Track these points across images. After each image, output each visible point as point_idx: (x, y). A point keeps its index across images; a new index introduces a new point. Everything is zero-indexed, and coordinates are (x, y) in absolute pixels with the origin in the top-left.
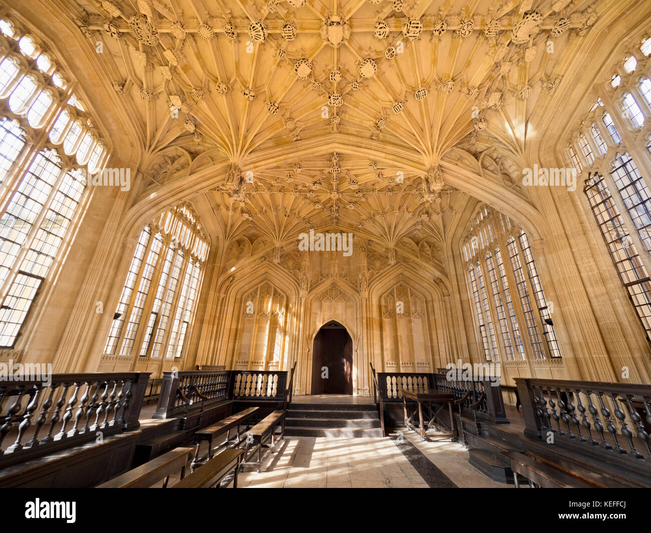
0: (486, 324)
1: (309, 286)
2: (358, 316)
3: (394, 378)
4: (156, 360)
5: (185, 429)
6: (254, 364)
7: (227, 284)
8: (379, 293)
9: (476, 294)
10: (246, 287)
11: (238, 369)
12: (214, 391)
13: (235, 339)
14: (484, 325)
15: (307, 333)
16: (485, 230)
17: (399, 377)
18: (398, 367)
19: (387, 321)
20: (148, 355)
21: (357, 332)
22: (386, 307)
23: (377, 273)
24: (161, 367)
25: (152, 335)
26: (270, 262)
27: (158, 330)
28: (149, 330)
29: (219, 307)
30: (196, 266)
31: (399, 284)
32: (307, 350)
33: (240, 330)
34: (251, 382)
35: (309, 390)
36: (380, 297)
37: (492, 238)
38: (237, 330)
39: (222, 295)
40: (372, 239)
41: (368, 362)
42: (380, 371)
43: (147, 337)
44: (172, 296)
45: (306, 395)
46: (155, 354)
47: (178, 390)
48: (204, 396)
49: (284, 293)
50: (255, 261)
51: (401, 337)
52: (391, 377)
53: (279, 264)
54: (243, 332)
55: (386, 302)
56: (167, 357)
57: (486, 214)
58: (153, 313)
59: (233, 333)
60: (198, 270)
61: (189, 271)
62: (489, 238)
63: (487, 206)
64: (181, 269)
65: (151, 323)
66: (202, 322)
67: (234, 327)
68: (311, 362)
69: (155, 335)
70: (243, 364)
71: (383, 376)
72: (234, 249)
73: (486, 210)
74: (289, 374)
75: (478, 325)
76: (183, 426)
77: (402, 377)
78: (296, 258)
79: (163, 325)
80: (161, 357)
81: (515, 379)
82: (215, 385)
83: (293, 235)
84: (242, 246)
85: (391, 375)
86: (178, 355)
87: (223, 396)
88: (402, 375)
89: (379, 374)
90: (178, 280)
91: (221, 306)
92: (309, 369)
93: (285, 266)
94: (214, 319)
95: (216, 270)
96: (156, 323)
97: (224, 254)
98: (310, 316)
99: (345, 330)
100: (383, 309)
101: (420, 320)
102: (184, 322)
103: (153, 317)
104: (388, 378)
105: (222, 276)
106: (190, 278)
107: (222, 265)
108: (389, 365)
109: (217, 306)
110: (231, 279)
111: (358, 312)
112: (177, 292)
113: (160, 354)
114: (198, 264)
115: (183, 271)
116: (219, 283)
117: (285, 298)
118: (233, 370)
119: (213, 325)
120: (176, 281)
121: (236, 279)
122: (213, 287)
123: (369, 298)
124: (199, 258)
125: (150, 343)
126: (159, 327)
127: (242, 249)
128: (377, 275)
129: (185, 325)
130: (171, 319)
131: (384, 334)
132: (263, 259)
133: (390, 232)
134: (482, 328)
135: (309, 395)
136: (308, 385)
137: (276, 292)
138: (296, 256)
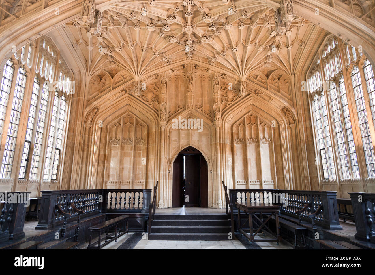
0: (326, 148)
1: (167, 116)
2: (213, 143)
3: (243, 193)
4: (34, 182)
5: (66, 237)
6: (122, 184)
7: (92, 115)
8: (232, 121)
9: (319, 122)
10: (110, 118)
11: (109, 187)
12: (88, 206)
13: (104, 163)
14: (324, 149)
15: (168, 157)
16: (331, 62)
17: (248, 193)
18: (247, 185)
19: (238, 147)
20: (26, 178)
21: (212, 156)
22: (238, 134)
23: (229, 104)
24: (39, 187)
25: (28, 161)
26: (132, 95)
27: (33, 156)
28: (25, 157)
29: (87, 136)
30: (62, 99)
31: (249, 114)
32: (168, 172)
33: (108, 155)
34: (121, 199)
35: (171, 204)
36: (232, 126)
37: (337, 69)
38: (105, 155)
39: (88, 125)
40: (225, 72)
41: (221, 181)
42: (231, 188)
43: (24, 163)
44: (43, 126)
45: (168, 208)
46: (34, 177)
47: (56, 206)
48: (80, 210)
49: (145, 123)
50: (116, 94)
51: (250, 159)
52: (241, 193)
53: (139, 97)
54: (110, 157)
55: (238, 130)
56: (44, 178)
57: (334, 47)
58: (26, 141)
59: (102, 158)
60: (64, 103)
61: (56, 103)
62: (335, 70)
63: (335, 38)
64: (48, 102)
65: (26, 151)
66: (73, 149)
67: (102, 153)
68: (171, 182)
69: (31, 160)
70: (112, 184)
71: (234, 192)
72: (96, 83)
73: (334, 42)
74: (153, 191)
75: (319, 149)
76: (63, 235)
77: (250, 193)
78: (154, 91)
79: (37, 151)
80: (39, 179)
81: (350, 194)
82: (89, 201)
83: (150, 69)
84: (103, 80)
85: (241, 191)
86: (54, 177)
87: (97, 210)
88: (250, 191)
89: (230, 190)
90: (46, 112)
91: (89, 135)
92: (170, 187)
93: (145, 98)
94: (84, 146)
95: (81, 103)
96: (31, 150)
97: (87, 88)
98: (169, 143)
99: (201, 154)
100: (235, 136)
101: (267, 145)
102: (56, 149)
103: (27, 145)
104: (239, 194)
105: (87, 108)
106: (57, 109)
107: (86, 98)
108: (239, 183)
109: (85, 135)
110: (96, 110)
111: (213, 140)
112: (47, 122)
113: (37, 177)
114: (63, 98)
115: (50, 104)
116: (85, 114)
117: (146, 127)
118: (104, 188)
119: (83, 151)
120: (45, 113)
121: (100, 110)
122: (79, 118)
123: (222, 126)
124: (64, 92)
125: (27, 167)
126: (34, 154)
127: (104, 83)
128: (230, 106)
129: (58, 152)
130: (45, 146)
131: (235, 157)
132: (124, 92)
133: (242, 65)
134: (322, 152)
135: (170, 208)
136: (169, 200)
137: (137, 123)
138: (155, 89)
